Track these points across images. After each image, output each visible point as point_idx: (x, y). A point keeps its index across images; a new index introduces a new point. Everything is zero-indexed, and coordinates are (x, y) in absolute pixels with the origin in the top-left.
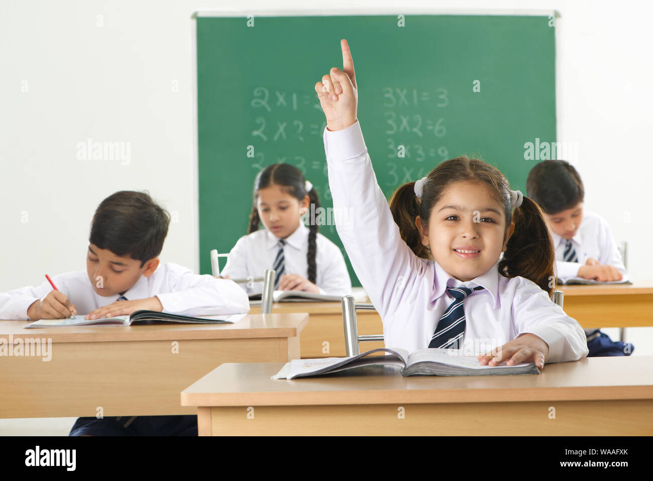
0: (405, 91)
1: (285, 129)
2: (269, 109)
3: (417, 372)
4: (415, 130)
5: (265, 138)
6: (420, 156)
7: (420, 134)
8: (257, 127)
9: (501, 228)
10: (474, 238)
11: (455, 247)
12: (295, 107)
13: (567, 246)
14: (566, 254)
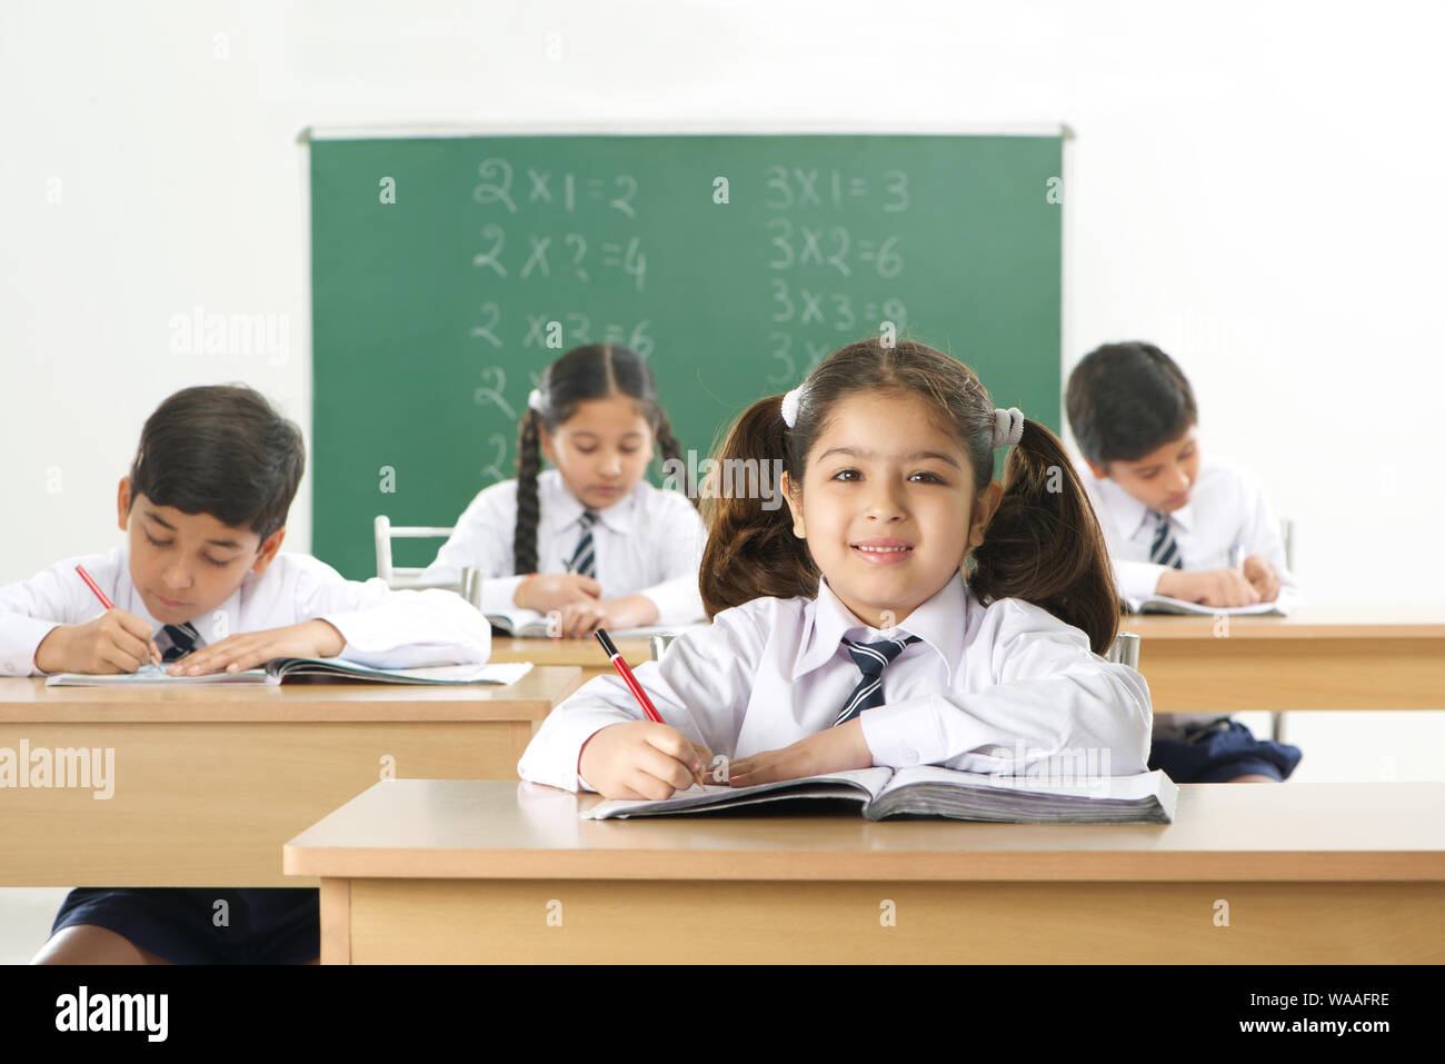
0: (814, 175)
1: (547, 252)
2: (512, 207)
3: (899, 806)
4: (835, 260)
5: (500, 270)
6: (844, 319)
7: (845, 270)
8: (486, 247)
9: (962, 496)
10: (895, 519)
11: (855, 540)
12: (570, 203)
13: (1158, 531)
14: (1156, 547)
